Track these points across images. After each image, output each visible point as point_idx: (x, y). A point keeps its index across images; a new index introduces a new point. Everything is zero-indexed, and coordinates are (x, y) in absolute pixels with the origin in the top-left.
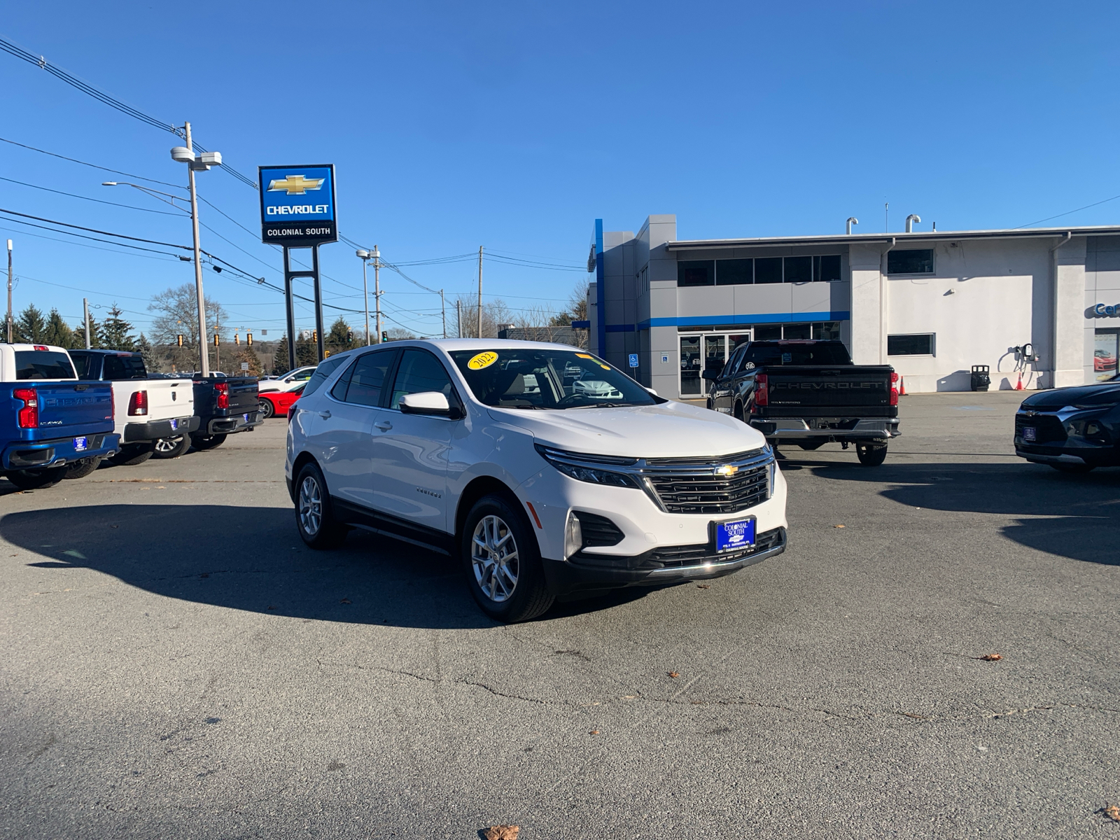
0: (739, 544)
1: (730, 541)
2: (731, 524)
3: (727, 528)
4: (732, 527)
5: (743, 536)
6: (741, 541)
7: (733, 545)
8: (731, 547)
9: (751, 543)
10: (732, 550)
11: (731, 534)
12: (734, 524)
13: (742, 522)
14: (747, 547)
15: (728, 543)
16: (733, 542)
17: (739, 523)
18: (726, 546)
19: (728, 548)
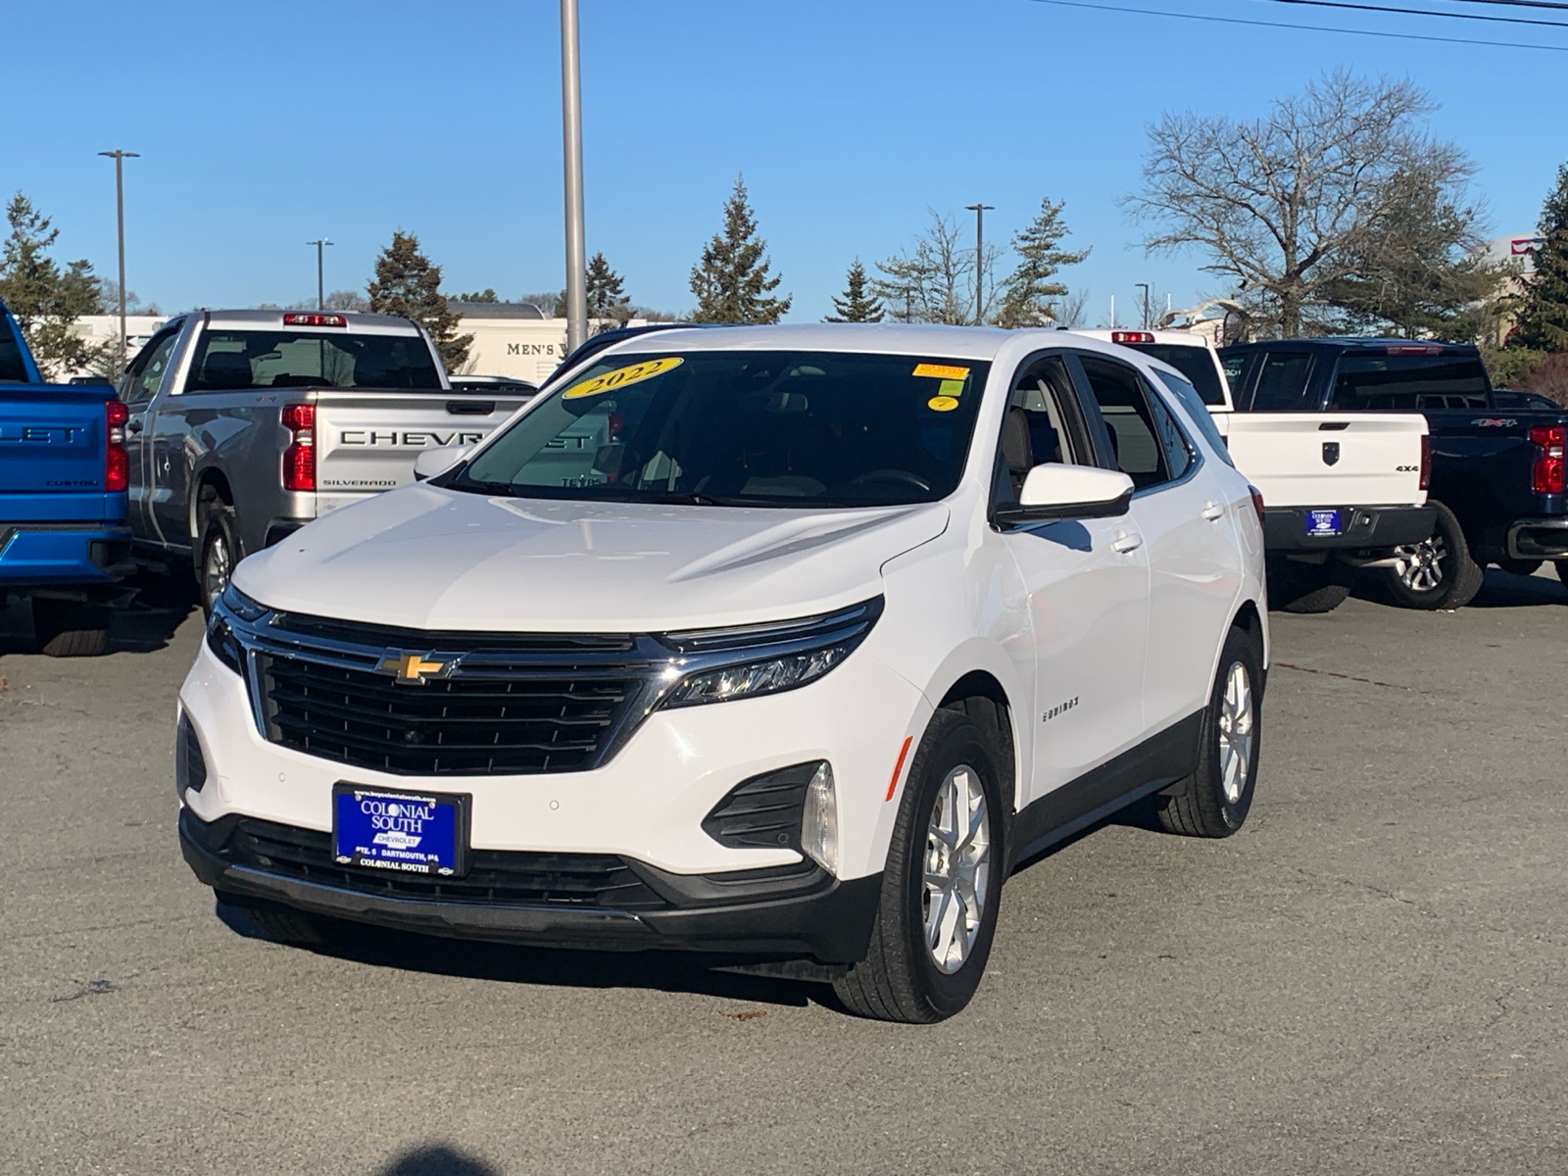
0: (403, 855)
1: (376, 840)
2: (381, 800)
3: (367, 807)
4: (382, 807)
5: (418, 840)
6: (409, 850)
7: (384, 853)
8: (379, 857)
9: (442, 864)
10: (379, 864)
11: (380, 824)
12: (389, 802)
13: (417, 804)
14: (425, 869)
15: (371, 846)
16: (385, 847)
17: (405, 803)
18: (365, 850)
19: (370, 857)
